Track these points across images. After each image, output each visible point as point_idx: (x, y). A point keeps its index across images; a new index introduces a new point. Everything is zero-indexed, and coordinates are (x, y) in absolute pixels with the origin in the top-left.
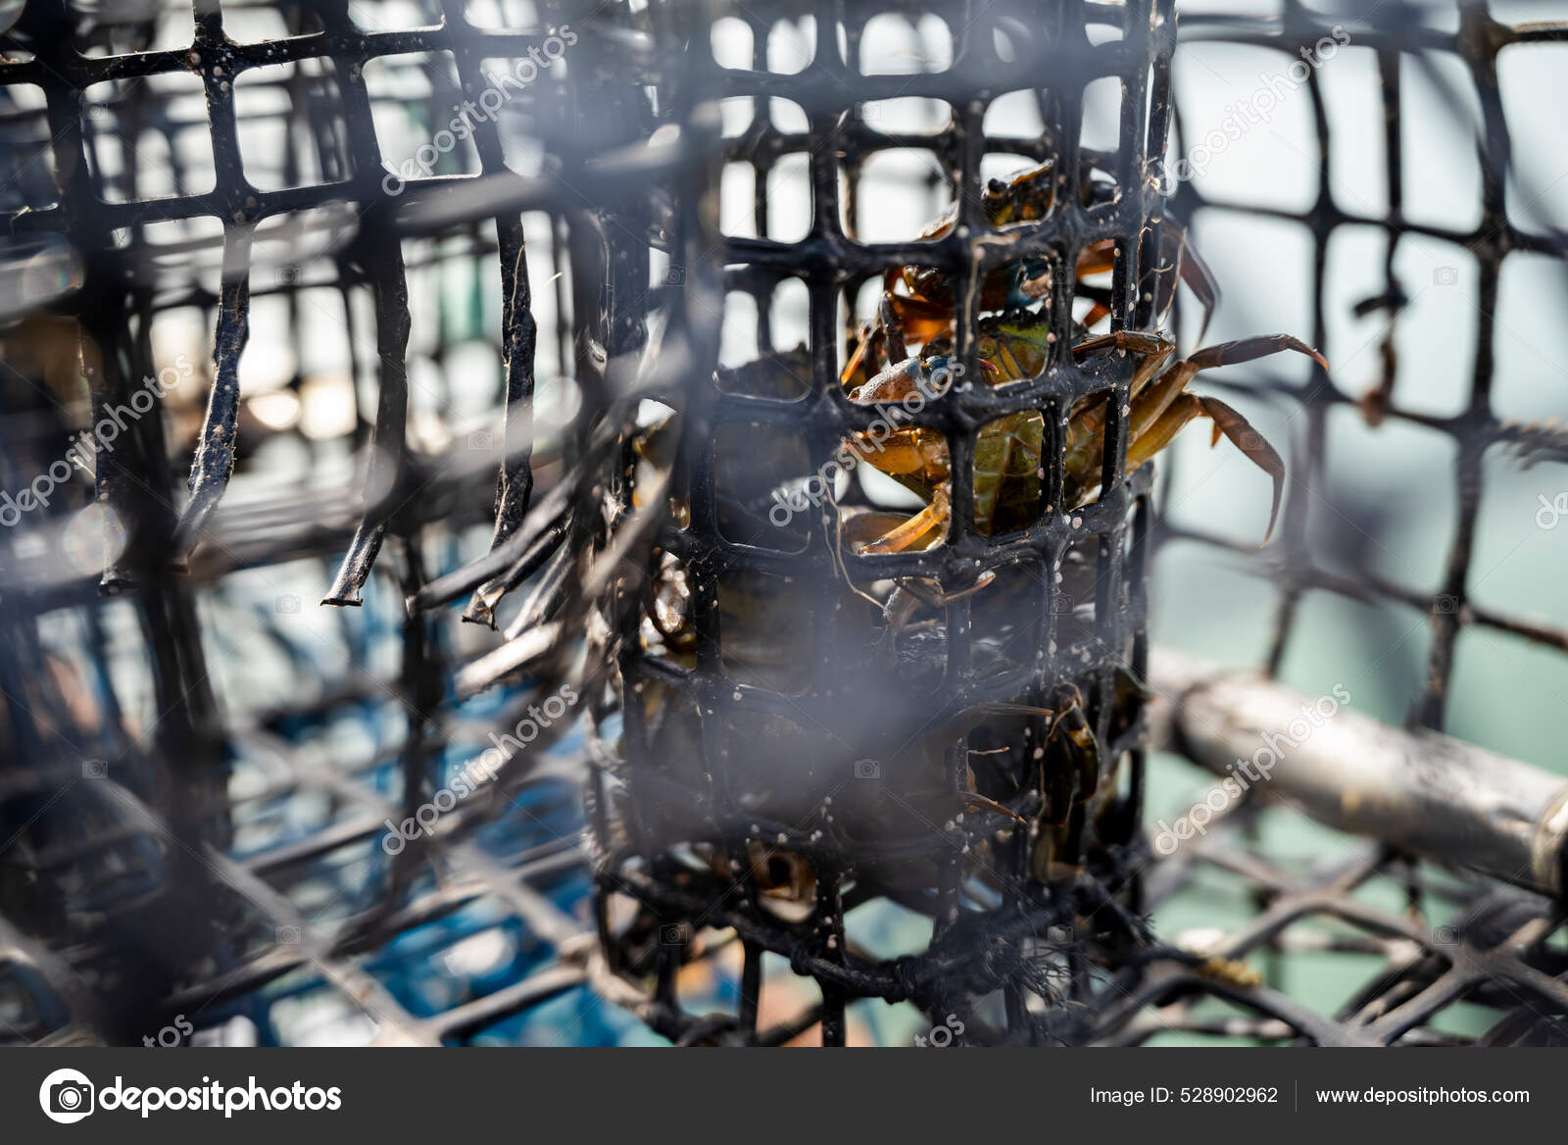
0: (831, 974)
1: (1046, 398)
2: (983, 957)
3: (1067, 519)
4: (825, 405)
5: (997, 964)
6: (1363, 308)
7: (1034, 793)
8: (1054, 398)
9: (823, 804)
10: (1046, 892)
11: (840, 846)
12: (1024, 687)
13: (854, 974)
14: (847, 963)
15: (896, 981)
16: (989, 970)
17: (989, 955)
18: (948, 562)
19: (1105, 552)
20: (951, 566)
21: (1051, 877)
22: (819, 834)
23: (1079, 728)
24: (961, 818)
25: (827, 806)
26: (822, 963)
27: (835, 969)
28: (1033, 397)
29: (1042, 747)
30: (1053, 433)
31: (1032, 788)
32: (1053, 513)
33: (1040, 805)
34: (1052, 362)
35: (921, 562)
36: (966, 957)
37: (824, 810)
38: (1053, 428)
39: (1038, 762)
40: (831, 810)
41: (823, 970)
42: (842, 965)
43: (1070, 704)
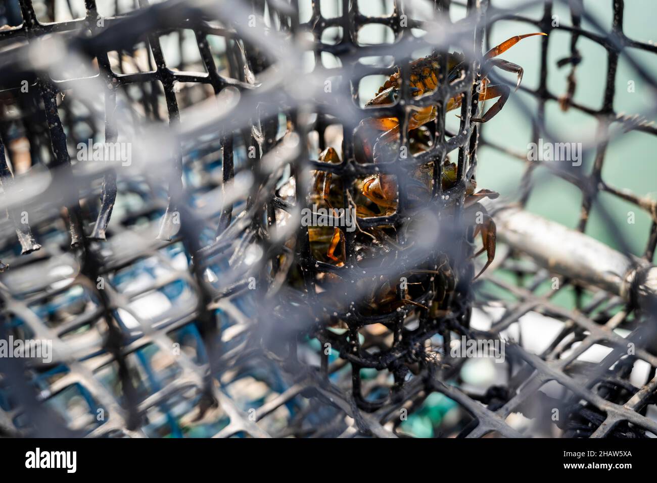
0: (355, 360)
1: (435, 157)
2: (411, 352)
3: (443, 197)
4: (349, 167)
5: (417, 355)
6: (562, 63)
7: (431, 292)
8: (438, 156)
9: (351, 304)
10: (435, 322)
11: (357, 318)
12: (427, 258)
13: (364, 360)
14: (361, 356)
15: (380, 363)
16: (414, 357)
17: (414, 351)
18: (398, 220)
19: (458, 204)
20: (398, 221)
21: (437, 316)
22: (349, 314)
23: (448, 270)
24: (403, 307)
25: (353, 305)
26: (351, 356)
27: (356, 358)
28: (430, 157)
29: (433, 276)
30: (438, 169)
31: (430, 290)
32: (438, 196)
33: (433, 296)
34: (438, 143)
35: (387, 220)
36: (405, 352)
37: (351, 306)
38: (438, 167)
39: (432, 282)
40: (354, 306)
41: (352, 358)
42: (359, 357)
43: (444, 262)
